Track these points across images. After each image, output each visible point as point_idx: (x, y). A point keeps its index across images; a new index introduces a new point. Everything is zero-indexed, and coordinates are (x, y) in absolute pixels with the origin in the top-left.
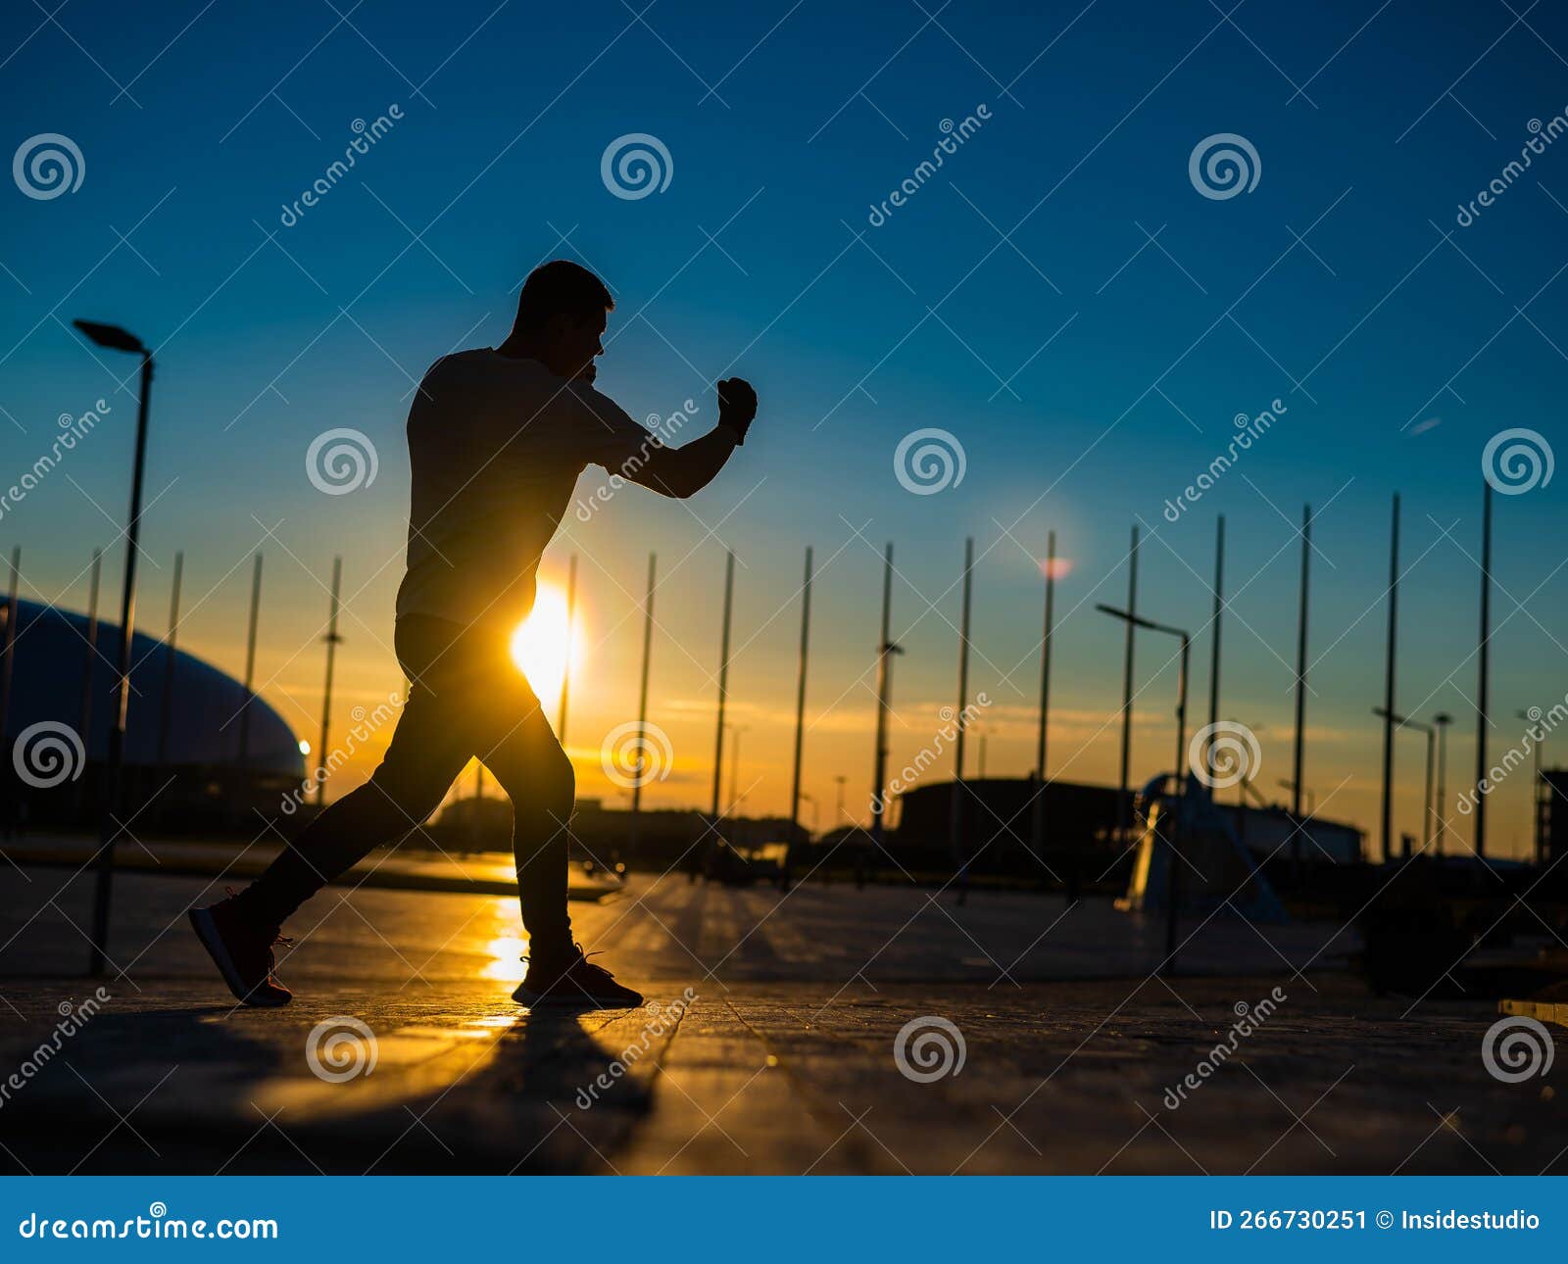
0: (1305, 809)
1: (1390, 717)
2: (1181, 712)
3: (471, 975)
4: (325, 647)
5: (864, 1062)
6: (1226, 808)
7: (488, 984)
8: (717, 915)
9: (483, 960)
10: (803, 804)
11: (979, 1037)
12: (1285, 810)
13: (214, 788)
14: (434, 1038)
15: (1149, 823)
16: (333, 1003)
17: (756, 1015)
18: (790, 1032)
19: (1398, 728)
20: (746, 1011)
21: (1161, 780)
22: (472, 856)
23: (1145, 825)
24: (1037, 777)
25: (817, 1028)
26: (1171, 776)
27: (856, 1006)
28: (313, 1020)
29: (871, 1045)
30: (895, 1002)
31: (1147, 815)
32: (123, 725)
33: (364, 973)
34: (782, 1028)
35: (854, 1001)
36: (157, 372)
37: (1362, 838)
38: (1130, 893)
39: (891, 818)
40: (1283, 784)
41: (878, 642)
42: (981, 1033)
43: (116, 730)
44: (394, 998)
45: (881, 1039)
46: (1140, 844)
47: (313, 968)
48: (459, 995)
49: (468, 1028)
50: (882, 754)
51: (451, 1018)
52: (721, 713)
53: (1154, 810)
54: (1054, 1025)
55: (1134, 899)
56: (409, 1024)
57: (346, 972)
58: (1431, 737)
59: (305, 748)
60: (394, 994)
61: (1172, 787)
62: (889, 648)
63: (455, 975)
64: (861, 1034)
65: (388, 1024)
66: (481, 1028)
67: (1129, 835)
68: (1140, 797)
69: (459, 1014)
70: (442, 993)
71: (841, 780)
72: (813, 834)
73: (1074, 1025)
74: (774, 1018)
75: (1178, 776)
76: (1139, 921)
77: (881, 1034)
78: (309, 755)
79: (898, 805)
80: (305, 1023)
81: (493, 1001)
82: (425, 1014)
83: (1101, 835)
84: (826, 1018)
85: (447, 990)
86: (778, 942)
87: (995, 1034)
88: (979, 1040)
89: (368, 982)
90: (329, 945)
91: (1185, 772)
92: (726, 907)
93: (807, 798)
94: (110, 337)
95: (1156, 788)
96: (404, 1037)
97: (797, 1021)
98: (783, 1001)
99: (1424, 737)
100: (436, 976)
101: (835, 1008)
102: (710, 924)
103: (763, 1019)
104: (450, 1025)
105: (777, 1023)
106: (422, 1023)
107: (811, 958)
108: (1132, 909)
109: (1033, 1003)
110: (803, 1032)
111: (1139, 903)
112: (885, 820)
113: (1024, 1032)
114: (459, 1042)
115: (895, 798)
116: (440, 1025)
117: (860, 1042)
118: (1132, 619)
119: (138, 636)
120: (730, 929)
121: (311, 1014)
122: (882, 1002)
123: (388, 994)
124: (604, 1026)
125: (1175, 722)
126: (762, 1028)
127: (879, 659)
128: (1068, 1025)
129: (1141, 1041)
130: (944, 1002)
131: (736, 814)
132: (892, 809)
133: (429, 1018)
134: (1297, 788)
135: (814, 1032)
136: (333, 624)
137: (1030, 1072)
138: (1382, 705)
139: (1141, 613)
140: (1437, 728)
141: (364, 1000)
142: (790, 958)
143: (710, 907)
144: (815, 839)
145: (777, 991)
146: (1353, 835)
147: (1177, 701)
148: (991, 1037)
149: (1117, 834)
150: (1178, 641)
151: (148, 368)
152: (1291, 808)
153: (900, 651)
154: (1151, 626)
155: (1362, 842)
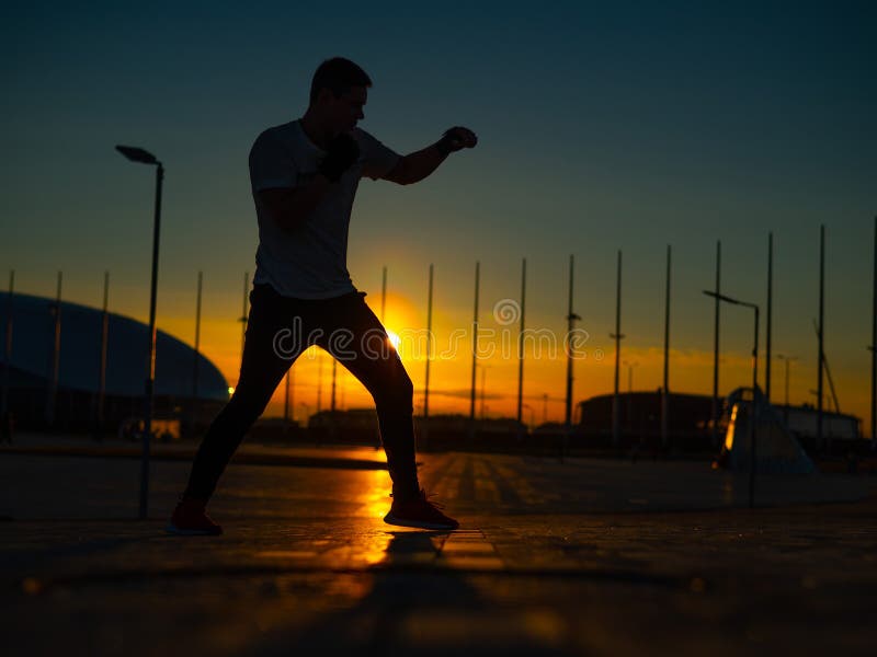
0: (824, 407)
1: (875, 351)
2: (755, 353)
3: (351, 515)
6: (779, 407)
10: (524, 410)
12: (812, 407)
13: (178, 409)
15: (732, 416)
21: (740, 391)
23: (729, 418)
24: (663, 390)
26: (750, 389)
31: (730, 413)
32: (153, 376)
36: (165, 174)
37: (859, 422)
39: (576, 417)
40: (812, 392)
41: (567, 314)
43: (149, 381)
46: (727, 428)
50: (570, 380)
52: (475, 358)
53: (735, 409)
61: (745, 395)
62: (572, 317)
67: (720, 424)
68: (726, 400)
71: (546, 396)
72: (530, 427)
79: (580, 410)
83: (701, 425)
92: (486, 472)
93: (527, 406)
94: (137, 155)
95: (737, 396)
100: (332, 515)
102: (479, 482)
107: (541, 501)
112: (573, 421)
115: (577, 406)
118: (718, 296)
120: (491, 485)
127: (567, 322)
131: (485, 416)
132: (577, 411)
134: (820, 394)
139: (722, 293)
142: (530, 501)
144: (531, 430)
149: (711, 424)
150: (753, 311)
151: (160, 173)
152: (816, 406)
153: (580, 319)
154: (736, 302)
155: (859, 426)
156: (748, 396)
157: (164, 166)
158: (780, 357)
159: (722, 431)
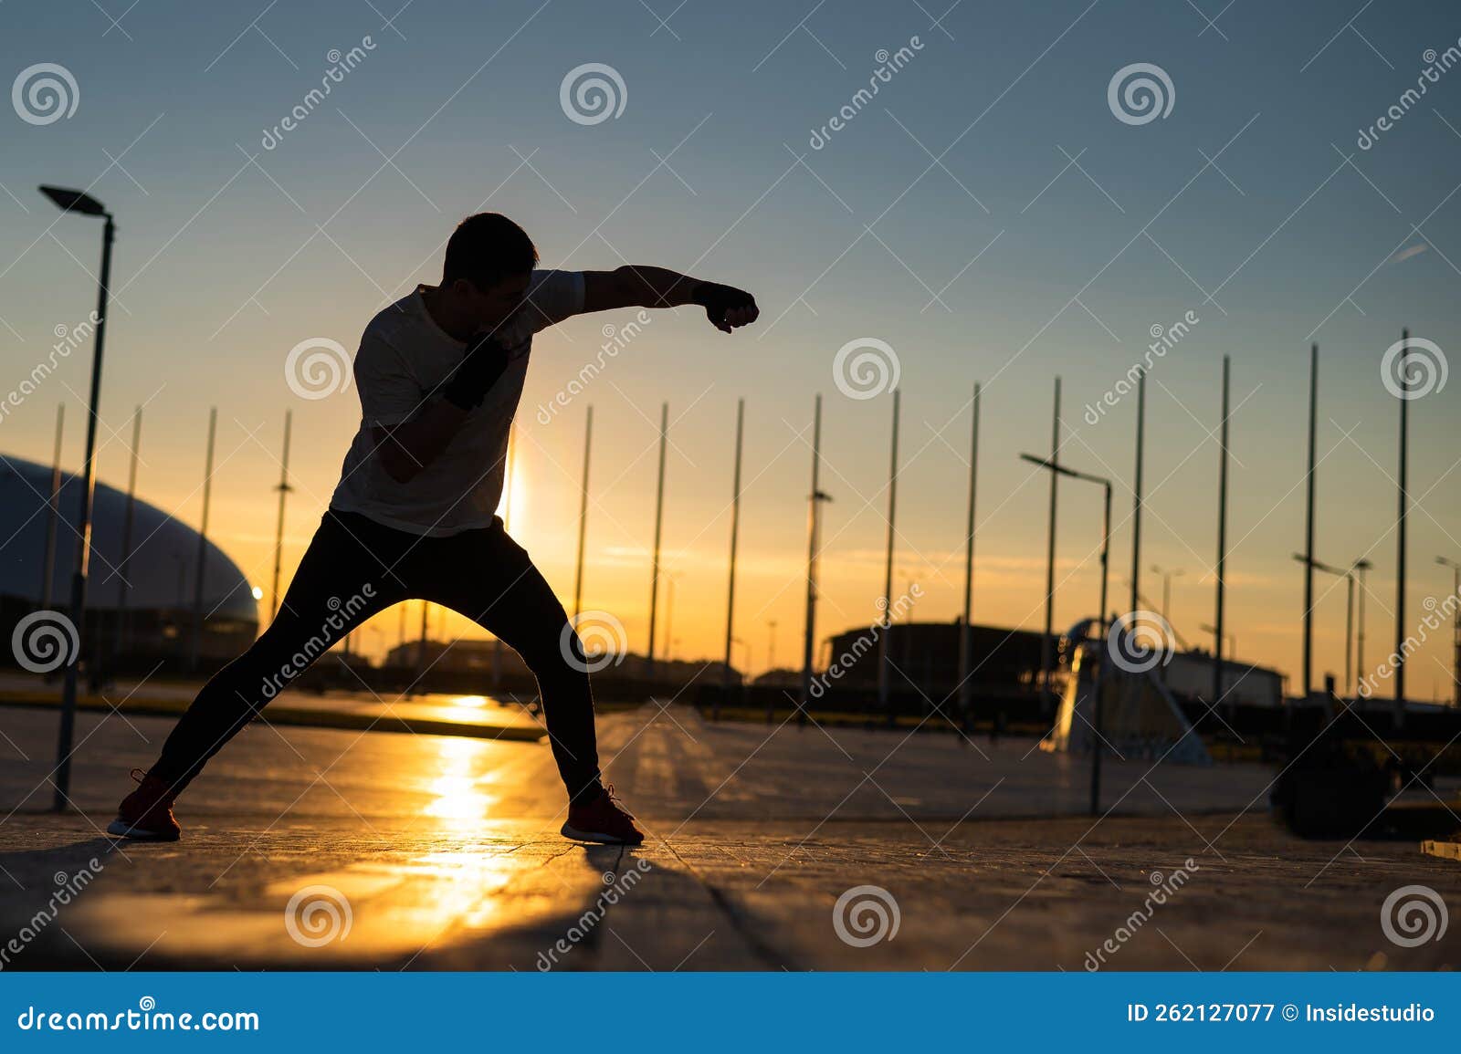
0: (1226, 654)
1: (1310, 562)
2: (1104, 558)
3: (417, 813)
4: (277, 495)
5: (800, 900)
7: (432, 821)
8: (654, 755)
9: (427, 798)
10: (736, 648)
11: (910, 875)
12: (1207, 653)
13: (171, 632)
14: (384, 874)
15: (1073, 665)
16: (287, 839)
17: (692, 853)
18: (727, 870)
19: (1317, 573)
20: (683, 849)
21: (1087, 624)
22: (416, 698)
23: (1069, 668)
24: (963, 622)
25: (752, 866)
26: (1096, 621)
27: (788, 844)
28: (267, 856)
29: (806, 883)
30: (828, 841)
31: (1070, 659)
32: (85, 571)
33: (314, 809)
34: (719, 866)
35: (787, 839)
36: (117, 235)
37: (1283, 680)
38: (1056, 735)
39: (821, 662)
40: (1205, 628)
41: (809, 491)
42: (912, 872)
43: (79, 576)
44: (343, 834)
45: (815, 876)
46: (1063, 686)
47: (266, 805)
48: (405, 832)
49: (416, 864)
50: (812, 599)
51: (398, 854)
52: (657, 559)
53: (1078, 654)
54: (984, 864)
55: (1060, 740)
56: (359, 860)
57: (299, 809)
58: (1351, 581)
59: (257, 593)
60: (344, 831)
61: (1095, 632)
62: (818, 496)
63: (401, 812)
64: (797, 872)
65: (339, 860)
66: (428, 864)
67: (1054, 678)
68: (1064, 641)
69: (407, 850)
70: (390, 830)
71: (773, 624)
72: (746, 676)
73: (1002, 864)
74: (711, 856)
75: (1102, 621)
76: (1064, 762)
77: (815, 872)
78: (262, 599)
79: (828, 649)
80: (259, 858)
81: (439, 838)
82: (374, 850)
83: (1027, 677)
84: (760, 856)
85: (393, 827)
86: (712, 781)
87: (925, 872)
88: (909, 879)
89: (319, 818)
90: (284, 783)
91: (1108, 616)
92: (661, 747)
93: (739, 641)
94: (75, 201)
95: (1079, 633)
96: (354, 872)
97: (733, 858)
98: (717, 839)
99: (1343, 581)
100: (381, 813)
101: (769, 846)
102: (646, 764)
103: (700, 856)
104: (398, 861)
105: (713, 861)
106: (371, 860)
107: (744, 797)
108: (1057, 750)
109: (962, 842)
110: (739, 870)
111: (1064, 746)
112: (816, 663)
113: (954, 871)
114: (409, 878)
115: (825, 642)
116: (389, 861)
117: (794, 880)
118: (1055, 468)
119: (99, 486)
120: (666, 769)
121: (265, 849)
122: (814, 840)
123: (337, 831)
124: (547, 862)
125: (1100, 568)
126: (699, 865)
127: (808, 505)
128: (997, 864)
129: (1069, 880)
130: (874, 841)
131: (671, 656)
132: (822, 652)
133: (378, 854)
134: (1219, 632)
135: (751, 870)
136: (284, 474)
137: (961, 911)
138: (1303, 551)
139: (1062, 462)
140: (1356, 574)
141: (316, 836)
142: (724, 797)
143: (646, 747)
144: (748, 681)
145: (711, 829)
146: (1275, 678)
147: (1100, 547)
148: (923, 876)
149: (1041, 677)
150: (1102, 488)
151: (109, 231)
152: (1213, 651)
153: (829, 499)
154: (1074, 474)
155: (1283, 685)
156: (1099, 633)
157: (116, 221)
158: (1155, 569)
159: (1058, 690)
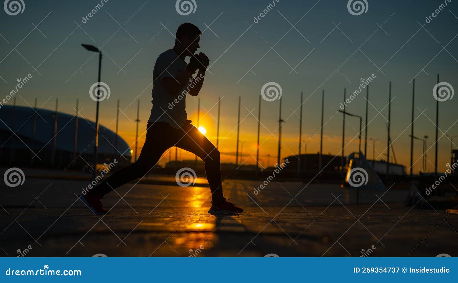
0: (390, 161)
2: (360, 137)
6: (369, 161)
12: (385, 161)
19: (414, 140)
21: (353, 154)
23: (349, 165)
24: (320, 153)
26: (357, 153)
31: (349, 163)
36: (103, 57)
37: (405, 168)
40: (385, 154)
46: (348, 170)
52: (238, 138)
53: (351, 162)
58: (424, 142)
61: (355, 156)
62: (281, 121)
67: (344, 168)
68: (347, 158)
76: (348, 191)
83: (336, 168)
91: (359, 152)
94: (91, 48)
95: (352, 156)
99: (422, 142)
115: (283, 159)
125: (359, 140)
134: (388, 155)
138: (410, 134)
139: (347, 111)
140: (425, 139)
144: (263, 170)
146: (403, 167)
149: (341, 168)
150: (359, 119)
151: (101, 56)
152: (386, 160)
154: (352, 115)
155: (405, 169)
156: (357, 156)
157: (103, 53)
158: (371, 139)
159: (345, 171)
